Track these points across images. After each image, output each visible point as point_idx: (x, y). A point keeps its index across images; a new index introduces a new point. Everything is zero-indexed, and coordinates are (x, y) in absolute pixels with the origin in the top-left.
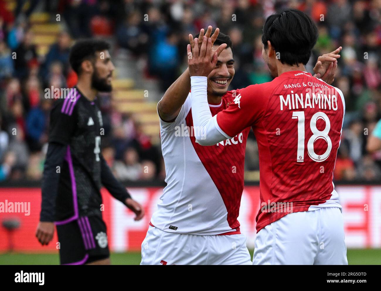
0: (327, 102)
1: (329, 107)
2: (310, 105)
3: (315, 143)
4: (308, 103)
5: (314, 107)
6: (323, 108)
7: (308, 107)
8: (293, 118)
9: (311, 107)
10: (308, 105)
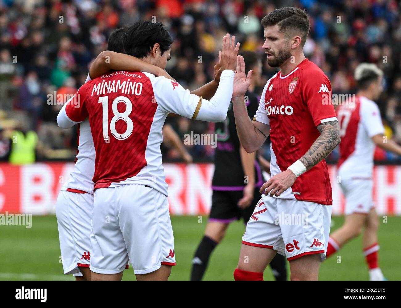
0: (131, 88)
1: (132, 92)
2: (114, 90)
3: (116, 124)
4: (112, 88)
5: (117, 91)
6: (126, 93)
7: (112, 91)
8: (99, 102)
9: (114, 92)
10: (112, 90)
